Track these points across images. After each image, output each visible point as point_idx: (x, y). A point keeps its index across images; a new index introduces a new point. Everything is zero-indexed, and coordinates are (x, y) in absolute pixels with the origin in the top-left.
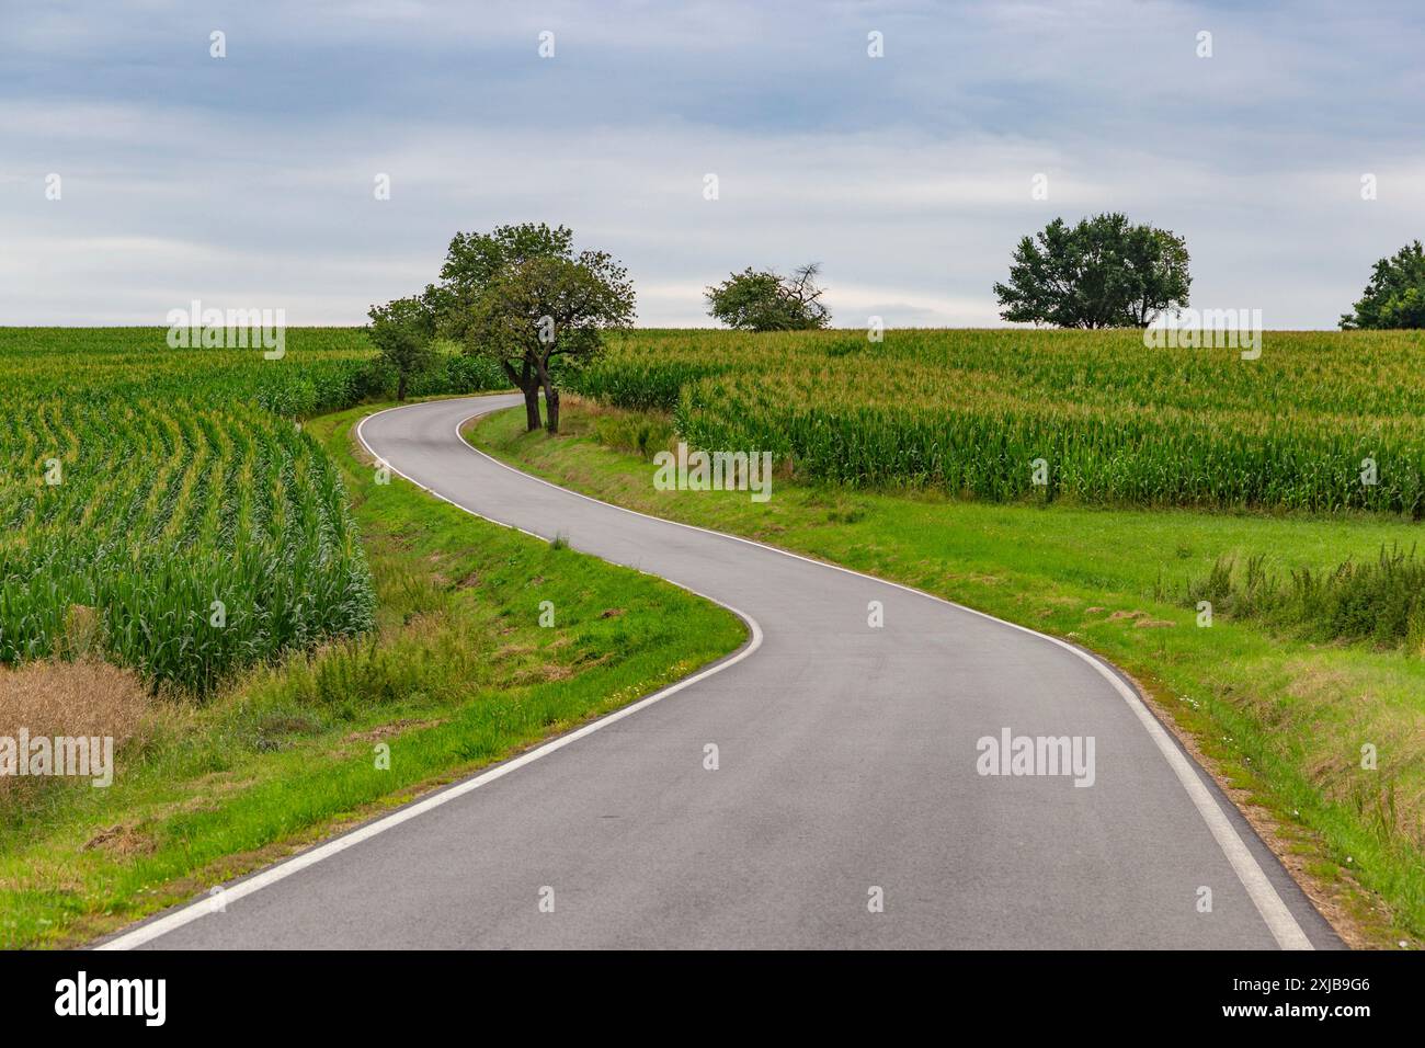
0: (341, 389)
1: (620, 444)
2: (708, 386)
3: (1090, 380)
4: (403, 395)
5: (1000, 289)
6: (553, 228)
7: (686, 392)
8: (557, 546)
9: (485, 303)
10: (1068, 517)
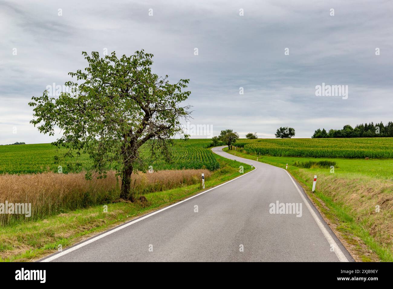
0: (209, 145)
1: (238, 151)
2: (247, 145)
3: (284, 144)
4: (215, 146)
5: (275, 134)
6: (231, 130)
7: (245, 146)
8: (235, 161)
9: (224, 138)
10: (282, 158)
